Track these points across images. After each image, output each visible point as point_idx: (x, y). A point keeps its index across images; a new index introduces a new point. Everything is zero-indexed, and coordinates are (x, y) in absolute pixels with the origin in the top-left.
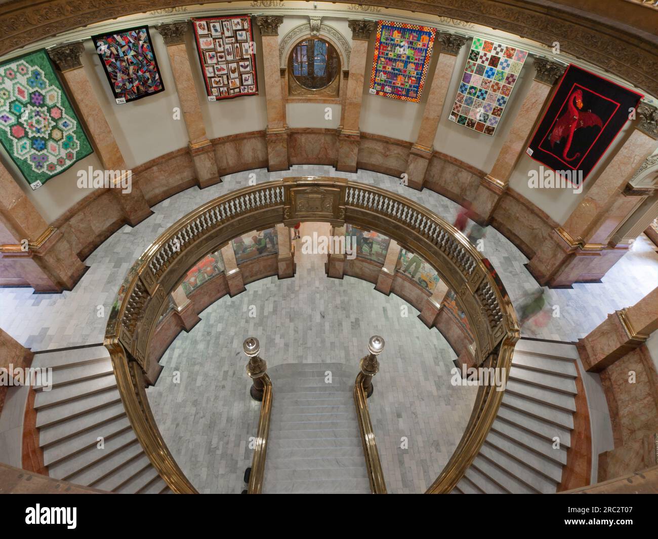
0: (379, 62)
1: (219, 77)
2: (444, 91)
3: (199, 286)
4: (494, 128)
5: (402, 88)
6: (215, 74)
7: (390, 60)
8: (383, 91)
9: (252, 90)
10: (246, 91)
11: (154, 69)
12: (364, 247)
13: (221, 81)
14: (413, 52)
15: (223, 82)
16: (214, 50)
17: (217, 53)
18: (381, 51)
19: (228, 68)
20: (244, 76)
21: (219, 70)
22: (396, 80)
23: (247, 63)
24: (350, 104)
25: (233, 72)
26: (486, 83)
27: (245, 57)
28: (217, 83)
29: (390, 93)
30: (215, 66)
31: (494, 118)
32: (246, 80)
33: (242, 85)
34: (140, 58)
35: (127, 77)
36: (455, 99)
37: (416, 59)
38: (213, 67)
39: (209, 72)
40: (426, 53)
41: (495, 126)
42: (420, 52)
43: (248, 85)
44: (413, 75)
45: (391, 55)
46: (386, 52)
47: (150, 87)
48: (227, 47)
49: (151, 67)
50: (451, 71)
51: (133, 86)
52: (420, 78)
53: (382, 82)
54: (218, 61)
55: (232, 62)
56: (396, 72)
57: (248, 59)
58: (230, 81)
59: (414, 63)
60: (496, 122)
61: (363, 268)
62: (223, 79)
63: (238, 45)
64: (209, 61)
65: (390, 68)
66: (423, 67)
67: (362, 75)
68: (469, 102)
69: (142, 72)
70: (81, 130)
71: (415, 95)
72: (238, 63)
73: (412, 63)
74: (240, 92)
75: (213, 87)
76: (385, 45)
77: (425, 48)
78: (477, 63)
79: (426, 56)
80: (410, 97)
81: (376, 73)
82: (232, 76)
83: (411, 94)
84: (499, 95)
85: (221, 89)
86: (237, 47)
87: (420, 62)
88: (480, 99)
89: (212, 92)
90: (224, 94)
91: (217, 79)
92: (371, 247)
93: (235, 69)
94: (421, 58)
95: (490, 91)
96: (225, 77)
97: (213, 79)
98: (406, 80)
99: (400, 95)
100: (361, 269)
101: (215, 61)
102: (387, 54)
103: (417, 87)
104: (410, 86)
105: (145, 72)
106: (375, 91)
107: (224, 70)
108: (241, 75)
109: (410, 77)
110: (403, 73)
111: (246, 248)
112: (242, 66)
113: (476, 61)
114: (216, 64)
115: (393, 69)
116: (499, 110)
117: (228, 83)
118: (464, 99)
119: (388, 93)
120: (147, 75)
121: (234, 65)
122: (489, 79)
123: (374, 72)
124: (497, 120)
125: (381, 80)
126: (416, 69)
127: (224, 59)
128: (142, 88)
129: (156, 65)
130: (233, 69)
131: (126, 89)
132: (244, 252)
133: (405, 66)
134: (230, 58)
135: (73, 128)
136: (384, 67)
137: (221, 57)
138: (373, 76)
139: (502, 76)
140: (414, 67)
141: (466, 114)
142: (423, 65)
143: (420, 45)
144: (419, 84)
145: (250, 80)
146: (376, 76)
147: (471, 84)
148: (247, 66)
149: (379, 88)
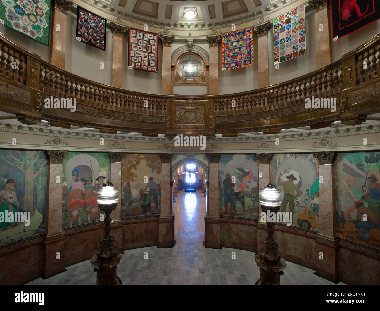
0: (225, 53)
1: (137, 57)
2: (266, 54)
3: (79, 227)
4: (305, 49)
5: (241, 61)
6: (135, 55)
7: (231, 50)
8: (230, 67)
9: (154, 69)
10: (151, 69)
11: (103, 37)
12: (237, 205)
13: (138, 60)
14: (242, 42)
15: (139, 60)
16: (137, 44)
17: (138, 46)
18: (225, 47)
19: (143, 54)
20: (151, 61)
21: (137, 54)
22: (237, 58)
23: (153, 55)
24: (212, 80)
25: (145, 57)
26: (288, 33)
27: (152, 52)
28: (135, 60)
29: (234, 67)
30: (136, 52)
31: (302, 44)
32: (151, 63)
33: (149, 66)
34: (98, 29)
35: (87, 31)
36: (274, 52)
37: (245, 44)
38: (135, 52)
39: (132, 54)
40: (250, 40)
41: (305, 48)
42: (246, 40)
43: (152, 66)
45: (231, 47)
46: (228, 47)
47: (98, 44)
48: (144, 45)
49: (102, 36)
50: (267, 42)
51: (88, 37)
52: (250, 53)
53: (229, 63)
54: (138, 50)
55: (145, 52)
56: (235, 54)
57: (154, 53)
58: (142, 61)
59: (245, 46)
60: (304, 45)
61: (240, 233)
62: (139, 59)
63: (150, 46)
65: (232, 54)
66: (250, 47)
67: (217, 64)
68: (283, 47)
69: (96, 35)
70: (48, 31)
71: (249, 62)
72: (148, 54)
74: (147, 69)
75: (132, 62)
76: (227, 44)
77: (249, 38)
78: (279, 28)
79: (250, 41)
80: (247, 64)
82: (144, 59)
83: (247, 62)
84: (299, 32)
85: (137, 64)
86: (149, 46)
87: (248, 45)
88: (289, 41)
89: (131, 64)
90: (138, 66)
91: (136, 58)
92: (243, 203)
94: (248, 43)
95: (292, 34)
96: (140, 58)
97: (133, 58)
98: (242, 56)
99: (240, 65)
100: (238, 235)
101: (136, 49)
102: (229, 48)
103: (250, 58)
104: (245, 58)
105: (98, 36)
106: (225, 68)
107: (140, 54)
108: (149, 60)
109: (244, 54)
110: (240, 53)
111: (132, 202)
112: (150, 56)
113: (278, 27)
114: (137, 51)
115: (234, 53)
116: (303, 38)
117: (141, 61)
118: (279, 47)
119: (233, 67)
120: (98, 38)
121: (146, 54)
122: (289, 30)
124: (304, 44)
125: (228, 62)
126: (246, 49)
127: (141, 49)
128: (93, 41)
129: (105, 37)
131: (84, 36)
132: (130, 205)
134: (144, 50)
135: (44, 26)
136: (229, 55)
137: (140, 48)
138: (223, 61)
140: (245, 48)
141: (284, 54)
142: (250, 46)
143: (245, 37)
144: (250, 55)
145: (154, 64)
146: (224, 61)
147: (280, 39)
148: (153, 56)
149: (227, 66)
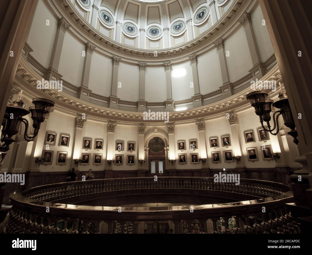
23: (131, 227)
30: (119, 229)
38: (118, 229)
44: (198, 229)
64: (117, 227)
72: (128, 227)
73: (196, 223)
81: (183, 229)
93: (126, 230)
112: (129, 228)
123: (182, 229)
130: (125, 230)
133: (194, 225)
139: (232, 226)
148: (131, 228)
